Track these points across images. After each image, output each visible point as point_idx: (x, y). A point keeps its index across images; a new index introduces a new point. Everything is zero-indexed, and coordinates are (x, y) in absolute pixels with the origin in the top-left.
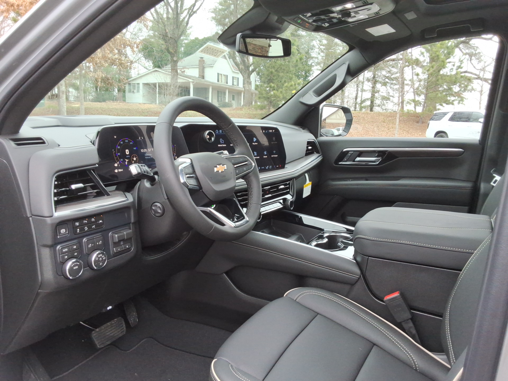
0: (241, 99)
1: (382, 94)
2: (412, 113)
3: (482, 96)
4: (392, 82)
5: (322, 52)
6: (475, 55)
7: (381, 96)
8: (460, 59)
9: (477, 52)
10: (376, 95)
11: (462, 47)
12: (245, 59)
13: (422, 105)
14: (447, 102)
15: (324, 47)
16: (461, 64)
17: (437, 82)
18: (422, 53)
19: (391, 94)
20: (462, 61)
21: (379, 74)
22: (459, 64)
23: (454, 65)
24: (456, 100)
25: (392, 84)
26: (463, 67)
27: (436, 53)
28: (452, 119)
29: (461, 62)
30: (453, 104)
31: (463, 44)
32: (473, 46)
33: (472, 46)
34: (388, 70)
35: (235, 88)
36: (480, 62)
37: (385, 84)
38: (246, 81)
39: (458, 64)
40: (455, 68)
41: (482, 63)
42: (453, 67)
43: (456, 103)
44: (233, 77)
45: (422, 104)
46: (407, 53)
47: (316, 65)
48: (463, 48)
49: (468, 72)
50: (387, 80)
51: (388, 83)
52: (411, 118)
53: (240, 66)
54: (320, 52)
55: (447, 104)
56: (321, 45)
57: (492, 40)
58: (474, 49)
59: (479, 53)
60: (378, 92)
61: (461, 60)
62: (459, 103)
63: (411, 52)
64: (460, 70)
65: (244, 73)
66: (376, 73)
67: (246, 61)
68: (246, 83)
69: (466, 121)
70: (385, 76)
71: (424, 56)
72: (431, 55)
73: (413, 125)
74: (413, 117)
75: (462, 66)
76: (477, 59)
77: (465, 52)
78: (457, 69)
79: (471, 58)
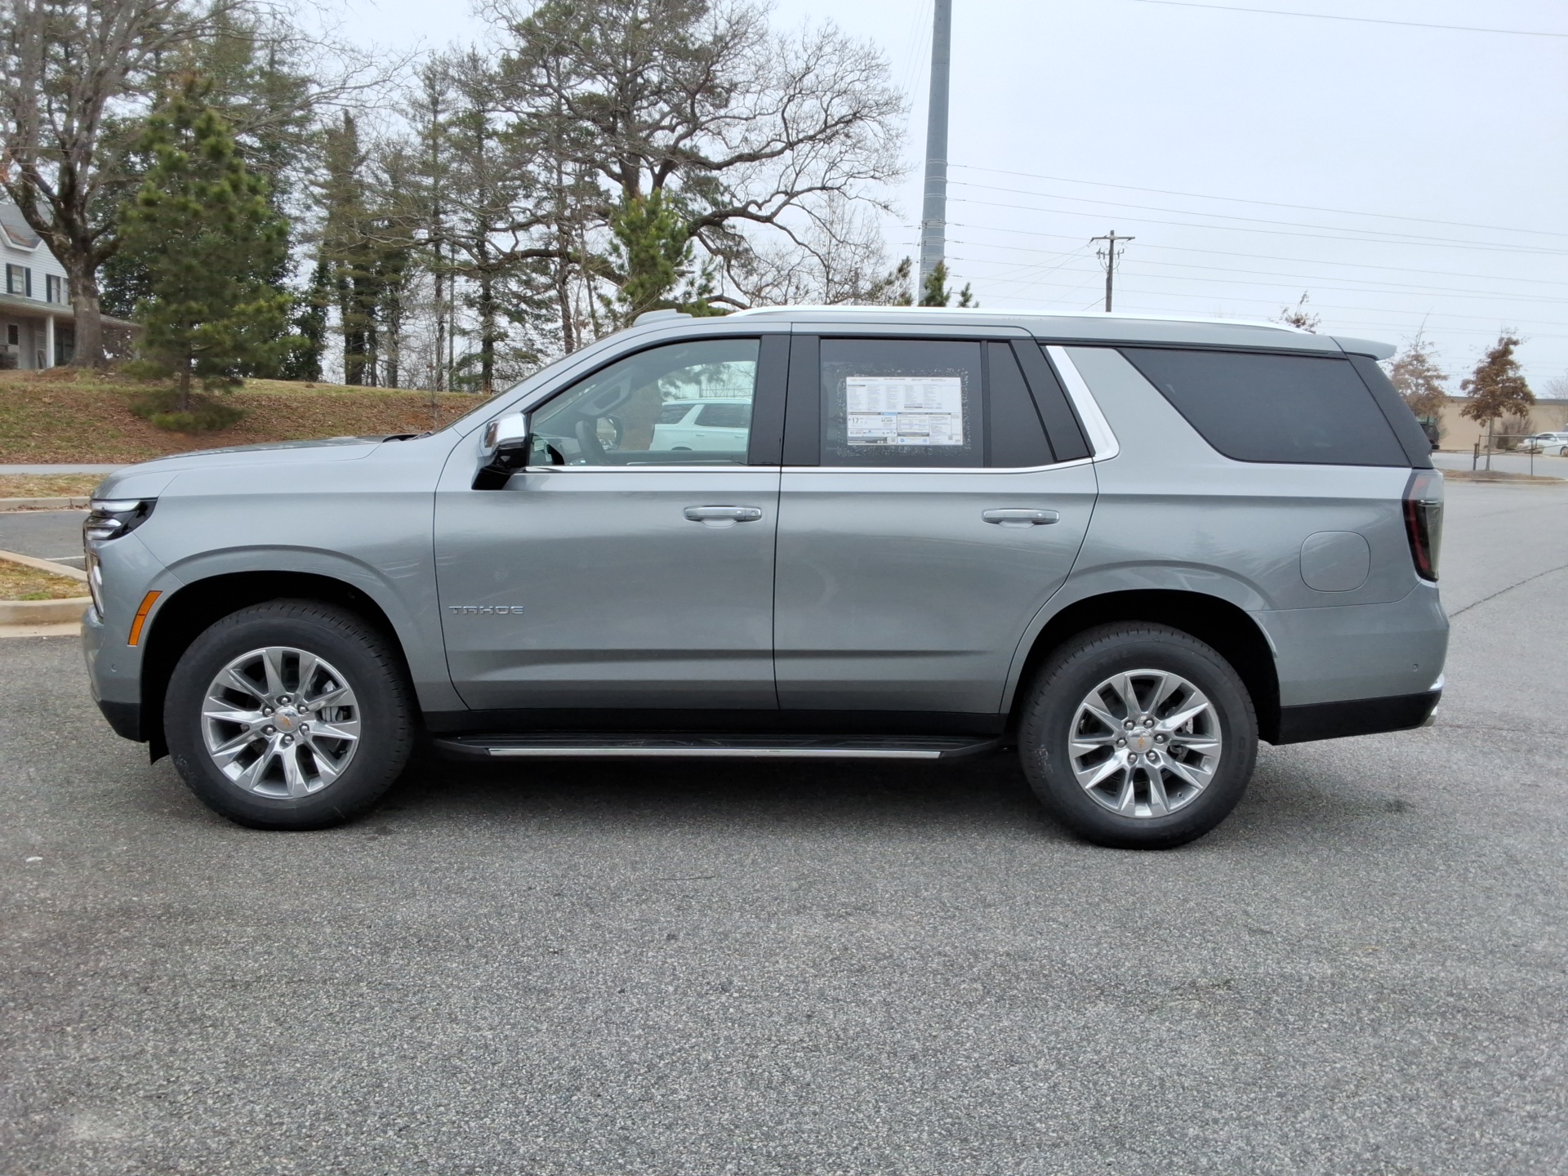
0: (44, 341)
1: (513, 344)
4: (536, 312)
5: (318, 202)
6: (738, 255)
7: (511, 349)
8: (706, 267)
9: (741, 249)
10: (498, 346)
12: (75, 216)
15: (324, 191)
16: (709, 281)
18: (615, 248)
19: (538, 346)
20: (710, 274)
21: (500, 287)
22: (704, 282)
23: (692, 284)
25: (538, 317)
26: (714, 288)
27: (648, 249)
28: (702, 420)
30: (698, 383)
34: (524, 278)
35: (20, 301)
36: (749, 273)
37: (517, 316)
38: (80, 286)
39: (700, 281)
40: (694, 291)
41: (754, 278)
42: (689, 288)
44: (9, 268)
47: (300, 242)
49: (725, 298)
50: (523, 306)
51: (526, 312)
53: (54, 238)
54: (310, 202)
55: (686, 382)
56: (313, 183)
57: (772, 223)
59: (746, 251)
60: (503, 336)
61: (708, 270)
64: (706, 296)
65: (69, 259)
66: (492, 283)
67: (79, 221)
68: (80, 291)
70: (516, 295)
71: (619, 256)
72: (637, 256)
75: (711, 285)
76: (743, 266)
77: (713, 247)
78: (700, 294)
79: (729, 262)
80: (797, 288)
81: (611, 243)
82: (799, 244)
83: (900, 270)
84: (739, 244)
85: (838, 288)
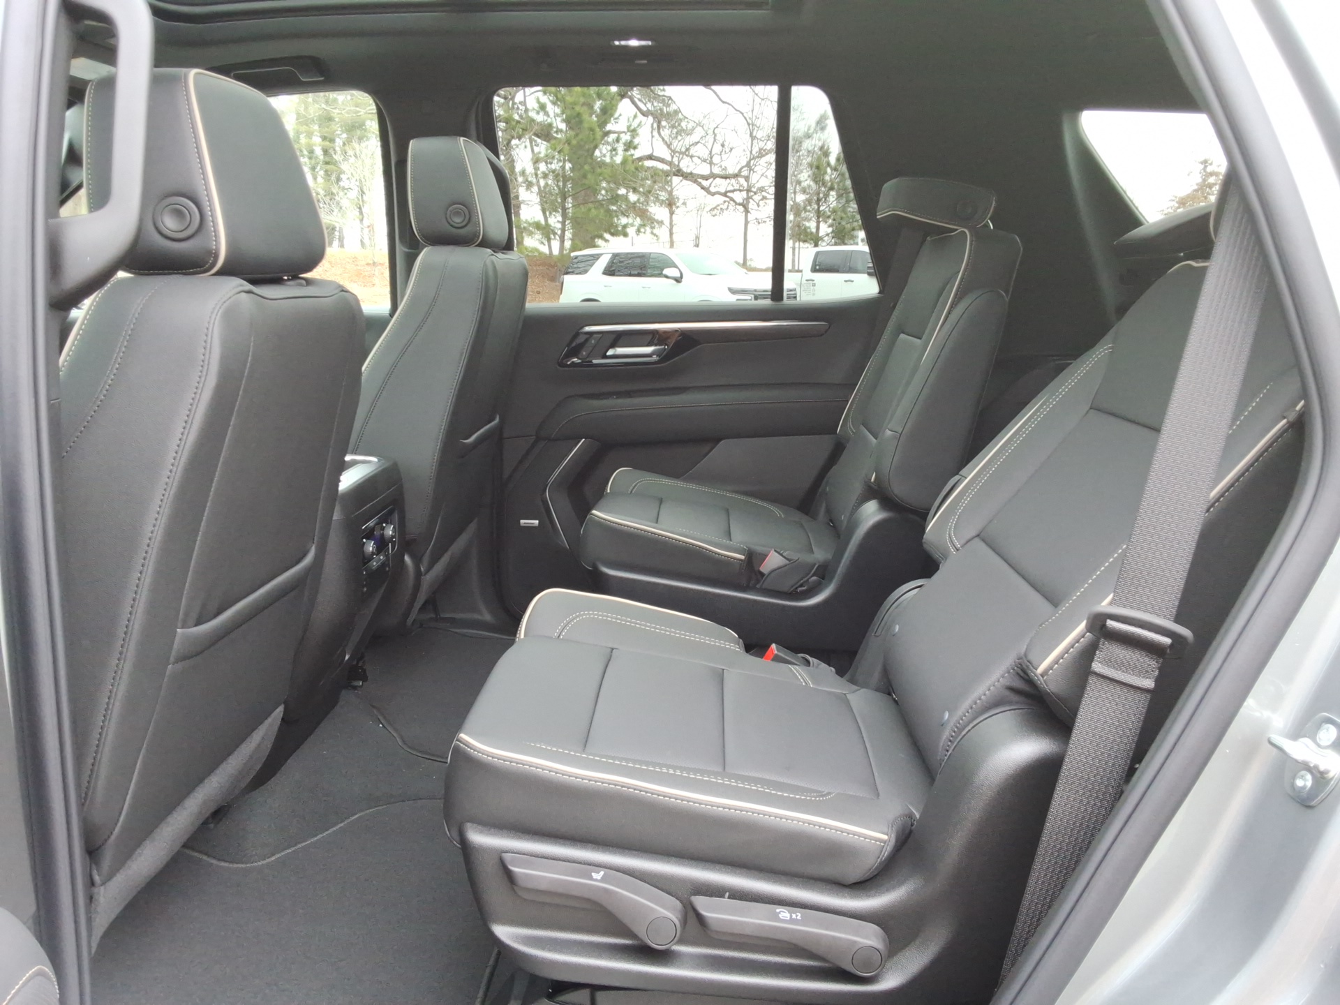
2: (535, 256)
3: (674, 215)
6: (669, 116)
8: (630, 126)
9: (671, 110)
11: (639, 96)
13: (557, 237)
14: (612, 231)
16: (633, 137)
17: (585, 181)
18: (543, 107)
20: (634, 130)
22: (629, 138)
23: (618, 140)
24: (632, 225)
26: (638, 144)
27: (573, 108)
28: (610, 271)
29: (634, 132)
30: (625, 235)
31: (638, 87)
32: (659, 96)
33: (657, 94)
36: (679, 133)
39: (626, 138)
40: (620, 147)
42: (616, 145)
43: (631, 231)
45: (556, 234)
46: (516, 103)
48: (640, 100)
49: (655, 157)
52: (537, 271)
55: (613, 234)
58: (664, 100)
59: (677, 112)
61: (632, 128)
62: (638, 231)
63: (523, 100)
64: (631, 152)
69: (639, 275)
71: (547, 114)
72: (565, 113)
73: (542, 287)
74: (541, 267)
75: (636, 141)
76: (673, 127)
77: (644, 109)
78: (626, 150)
79: (659, 123)
80: (723, 145)
81: (538, 101)
82: (724, 102)
83: (818, 123)
84: (668, 106)
85: (761, 144)
